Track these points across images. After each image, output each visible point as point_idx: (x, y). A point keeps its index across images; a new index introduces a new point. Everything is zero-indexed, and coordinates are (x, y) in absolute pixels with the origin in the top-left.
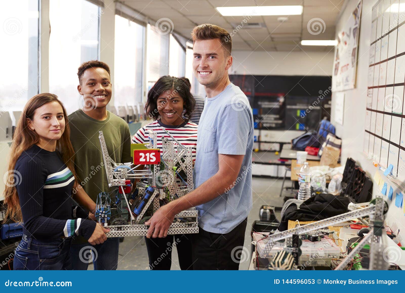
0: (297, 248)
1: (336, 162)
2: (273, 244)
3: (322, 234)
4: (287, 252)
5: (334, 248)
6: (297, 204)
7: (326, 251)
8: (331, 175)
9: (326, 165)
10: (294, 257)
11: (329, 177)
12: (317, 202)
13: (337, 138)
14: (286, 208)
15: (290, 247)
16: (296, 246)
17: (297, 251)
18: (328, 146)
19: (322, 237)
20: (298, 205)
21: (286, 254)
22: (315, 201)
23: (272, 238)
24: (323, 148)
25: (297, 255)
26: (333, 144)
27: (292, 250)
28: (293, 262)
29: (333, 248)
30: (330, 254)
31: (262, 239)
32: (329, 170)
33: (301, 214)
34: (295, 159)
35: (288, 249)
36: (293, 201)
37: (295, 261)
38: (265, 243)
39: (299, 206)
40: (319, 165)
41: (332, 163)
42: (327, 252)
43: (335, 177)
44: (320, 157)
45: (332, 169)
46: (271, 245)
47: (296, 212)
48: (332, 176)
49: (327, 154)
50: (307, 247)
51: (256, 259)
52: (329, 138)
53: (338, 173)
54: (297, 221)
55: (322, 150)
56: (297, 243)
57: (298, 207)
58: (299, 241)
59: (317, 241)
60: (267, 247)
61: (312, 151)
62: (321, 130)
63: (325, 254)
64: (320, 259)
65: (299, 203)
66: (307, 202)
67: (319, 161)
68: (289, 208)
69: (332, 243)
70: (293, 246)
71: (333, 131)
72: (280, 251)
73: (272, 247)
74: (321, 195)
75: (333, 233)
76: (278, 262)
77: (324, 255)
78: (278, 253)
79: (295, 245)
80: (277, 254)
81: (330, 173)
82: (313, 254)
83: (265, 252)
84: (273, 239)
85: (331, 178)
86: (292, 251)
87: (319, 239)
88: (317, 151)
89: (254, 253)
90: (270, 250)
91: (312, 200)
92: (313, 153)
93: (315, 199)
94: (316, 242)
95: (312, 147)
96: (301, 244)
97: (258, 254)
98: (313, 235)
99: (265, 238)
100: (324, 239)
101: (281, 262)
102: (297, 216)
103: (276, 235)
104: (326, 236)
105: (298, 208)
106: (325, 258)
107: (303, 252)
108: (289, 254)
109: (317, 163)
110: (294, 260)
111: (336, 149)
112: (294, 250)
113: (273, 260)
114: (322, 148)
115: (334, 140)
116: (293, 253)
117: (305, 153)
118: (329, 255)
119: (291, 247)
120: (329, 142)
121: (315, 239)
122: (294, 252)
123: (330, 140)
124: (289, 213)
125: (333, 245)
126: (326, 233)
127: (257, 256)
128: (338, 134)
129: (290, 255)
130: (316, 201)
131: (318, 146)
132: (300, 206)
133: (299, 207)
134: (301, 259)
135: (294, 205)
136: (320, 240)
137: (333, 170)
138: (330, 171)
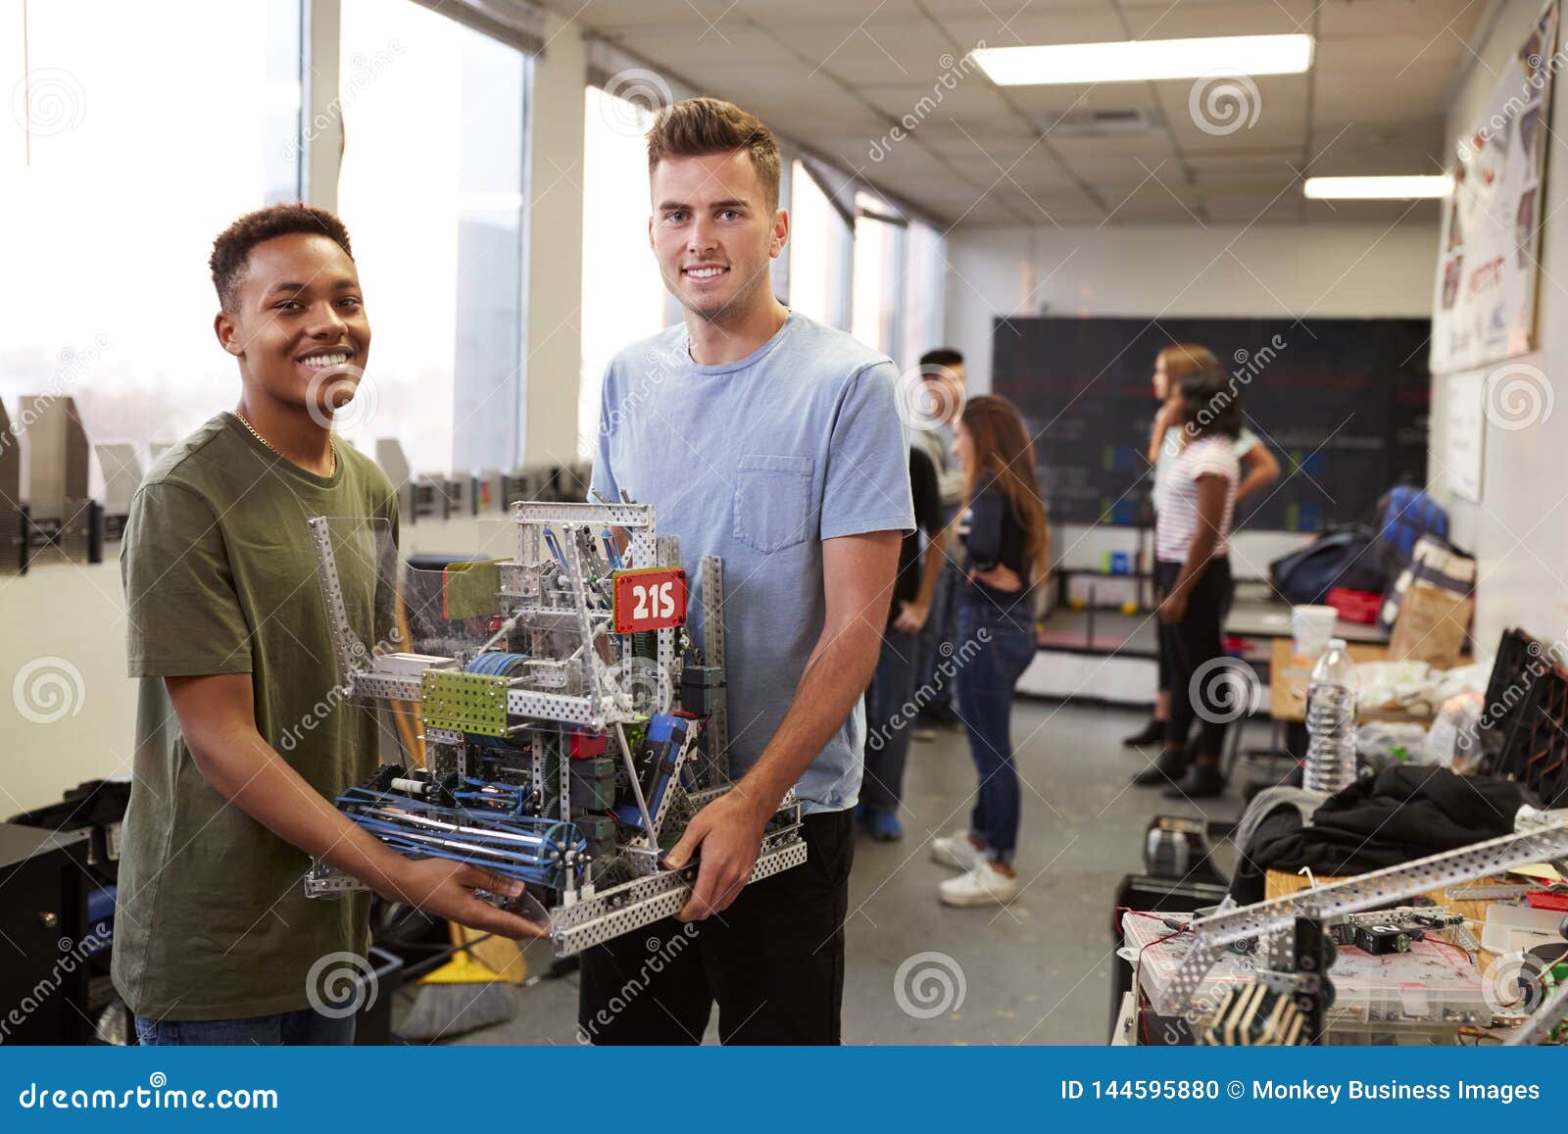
0: (1316, 977)
1: (1456, 650)
2: (1210, 958)
3: (1412, 926)
4: (1275, 990)
5: (1470, 982)
6: (1301, 807)
7: (1435, 993)
8: (1434, 699)
9: (1414, 657)
10: (1305, 1013)
11: (1429, 704)
12: (1385, 800)
13: (1458, 553)
14: (1254, 821)
15: (1285, 970)
16: (1310, 967)
17: (1315, 989)
18: (1421, 583)
19: (1415, 936)
20: (1307, 812)
21: (1270, 999)
22: (1376, 796)
23: (1208, 931)
24: (1400, 595)
25: (1316, 1002)
26: (1439, 579)
27: (1291, 981)
28: (1301, 1033)
29: (1461, 983)
30: (1451, 1009)
31: (1161, 940)
32: (1427, 676)
33: (1319, 847)
34: (1288, 637)
35: (1277, 979)
36: (1285, 793)
37: (1308, 1030)
38: (1173, 955)
39: (1311, 815)
40: (1384, 658)
41: (1437, 651)
42: (1440, 999)
43: (1450, 706)
44: (1389, 628)
45: (1438, 674)
46: (1201, 958)
47: (1298, 840)
48: (1441, 704)
49: (1416, 614)
50: (1351, 975)
51: (1136, 1020)
52: (1424, 556)
53: (1467, 690)
54: (1305, 874)
55: (1398, 603)
56: (1316, 956)
57: (1304, 818)
58: (1324, 945)
59: (1395, 951)
60: (1185, 970)
61: (1355, 608)
62: (1389, 525)
63: (1432, 1005)
64: (1409, 1028)
65: (1311, 802)
66: (1341, 801)
67: (1383, 644)
68: (1270, 821)
69: (1460, 961)
70: (1299, 967)
71: (1438, 527)
72: (1245, 986)
73: (1207, 971)
74: (1400, 772)
75: (1458, 921)
76: (1237, 1031)
77: (1426, 1012)
78: (1237, 995)
79: (1307, 963)
80: (1230, 996)
81: (1431, 691)
82: (1378, 1003)
83: (1179, 990)
84: (1211, 935)
85: (1435, 710)
86: (1292, 987)
87: (1404, 944)
88: (1372, 605)
89: (1130, 999)
90: (1199, 983)
91: (1362, 789)
92: (1358, 616)
93: (1376, 789)
94: (1389, 958)
95: (1353, 589)
96: (1330, 962)
97: (1144, 1001)
98: (1375, 928)
99: (1174, 935)
100: (1424, 945)
101: (1250, 1030)
102: (1301, 854)
103: (1225, 919)
104: (1430, 933)
105: (1307, 824)
106: (1429, 1024)
107: (1339, 997)
108: (1283, 1000)
109: (1374, 651)
110: (1305, 1023)
111: (1455, 596)
112: (1301, 985)
113: (1215, 1023)
114: (1394, 595)
115: (1446, 562)
116: (1297, 997)
117: (1329, 613)
118: (1447, 1012)
119: (1290, 972)
120: (1422, 571)
121: (1385, 945)
122: (1303, 990)
123: (1430, 562)
124: (1269, 843)
125: (1463, 972)
126: (1430, 920)
127: (1140, 1009)
128: (1460, 537)
129: (1287, 1004)
130: (1383, 794)
131: (1379, 588)
132: (1316, 812)
133: (1312, 820)
134: (1330, 1020)
135: (1288, 810)
136: (1409, 950)
137: (1444, 681)
138: (1433, 684)
